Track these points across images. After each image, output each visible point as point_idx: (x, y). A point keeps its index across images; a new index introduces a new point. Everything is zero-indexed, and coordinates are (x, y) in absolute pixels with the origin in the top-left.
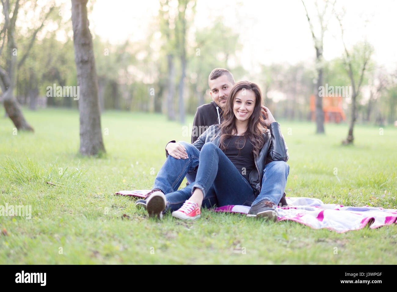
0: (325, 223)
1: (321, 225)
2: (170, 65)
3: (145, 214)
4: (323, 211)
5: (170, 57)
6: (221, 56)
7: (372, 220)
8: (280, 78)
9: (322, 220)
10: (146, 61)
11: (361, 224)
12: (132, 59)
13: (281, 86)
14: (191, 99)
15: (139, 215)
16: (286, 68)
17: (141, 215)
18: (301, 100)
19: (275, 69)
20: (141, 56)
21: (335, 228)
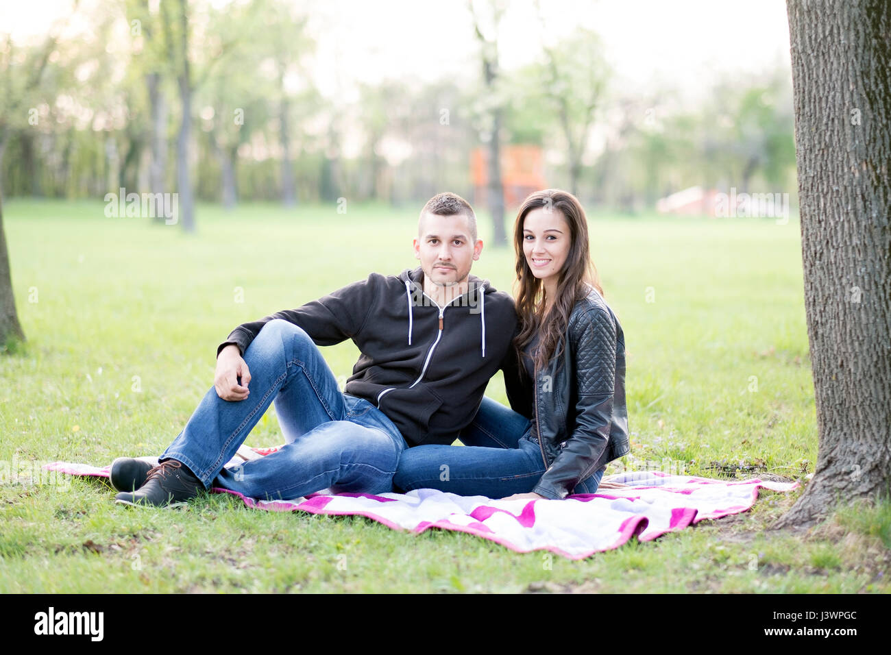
0: (539, 532)
1: (530, 541)
2: (154, 98)
3: (135, 534)
4: (533, 502)
5: (154, 81)
6: (268, 68)
7: (643, 523)
8: (402, 111)
9: (531, 526)
10: (97, 82)
11: (620, 534)
12: (64, 79)
13: (405, 127)
14: (203, 165)
15: (122, 536)
16: (416, 90)
17: (127, 537)
18: (452, 157)
19: (389, 94)
20: (84, 73)
21: (564, 548)
